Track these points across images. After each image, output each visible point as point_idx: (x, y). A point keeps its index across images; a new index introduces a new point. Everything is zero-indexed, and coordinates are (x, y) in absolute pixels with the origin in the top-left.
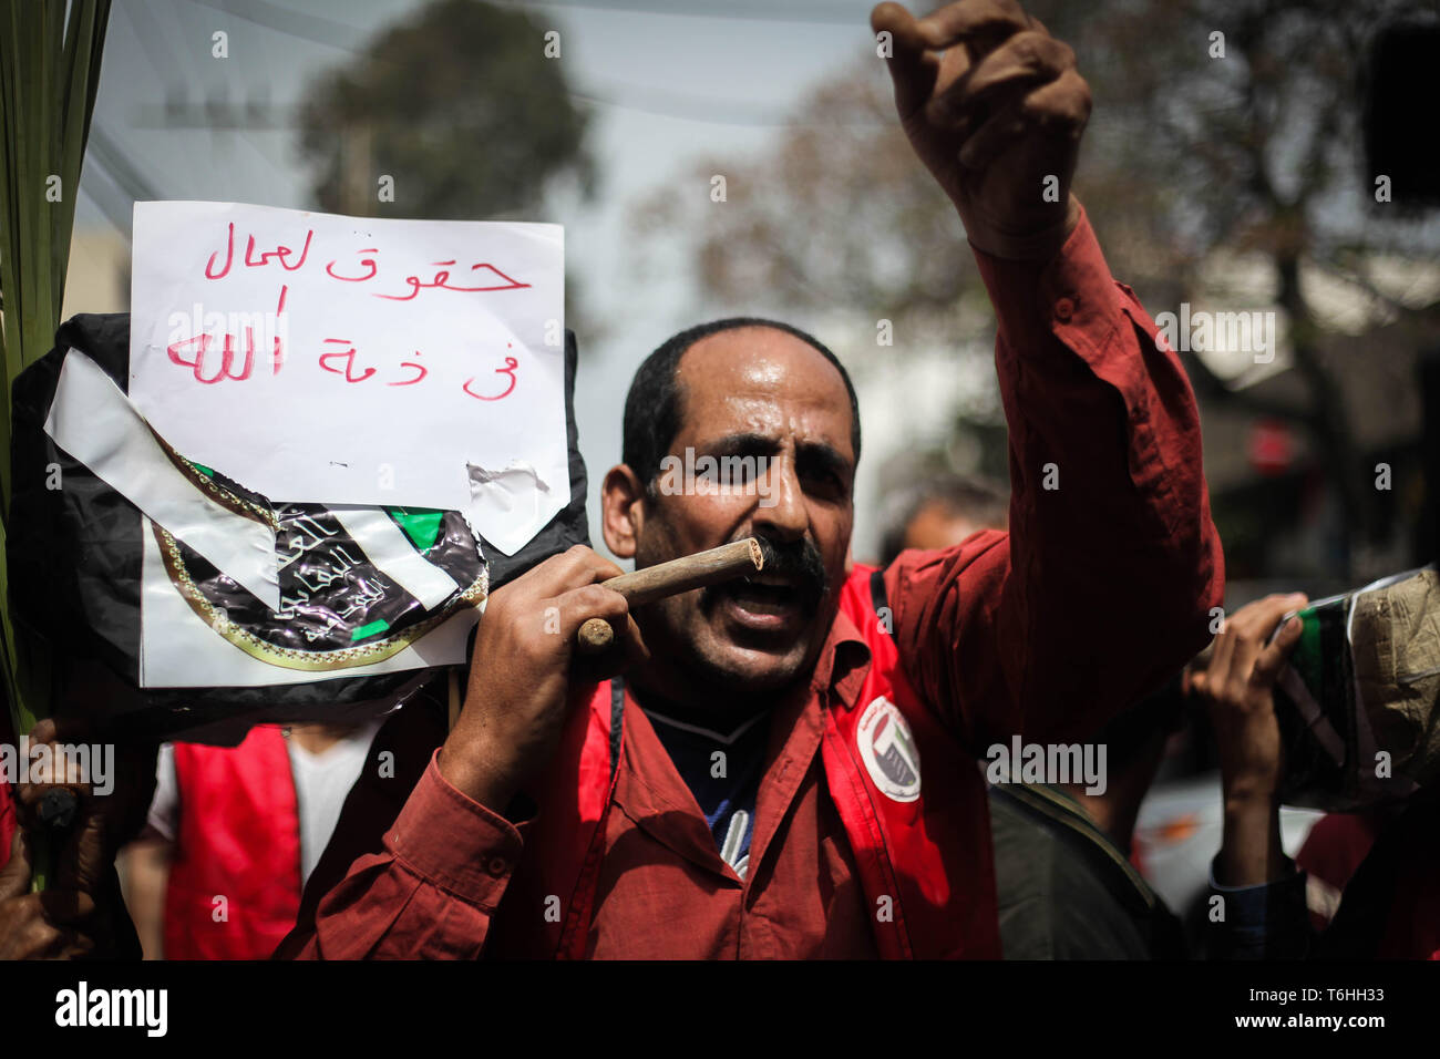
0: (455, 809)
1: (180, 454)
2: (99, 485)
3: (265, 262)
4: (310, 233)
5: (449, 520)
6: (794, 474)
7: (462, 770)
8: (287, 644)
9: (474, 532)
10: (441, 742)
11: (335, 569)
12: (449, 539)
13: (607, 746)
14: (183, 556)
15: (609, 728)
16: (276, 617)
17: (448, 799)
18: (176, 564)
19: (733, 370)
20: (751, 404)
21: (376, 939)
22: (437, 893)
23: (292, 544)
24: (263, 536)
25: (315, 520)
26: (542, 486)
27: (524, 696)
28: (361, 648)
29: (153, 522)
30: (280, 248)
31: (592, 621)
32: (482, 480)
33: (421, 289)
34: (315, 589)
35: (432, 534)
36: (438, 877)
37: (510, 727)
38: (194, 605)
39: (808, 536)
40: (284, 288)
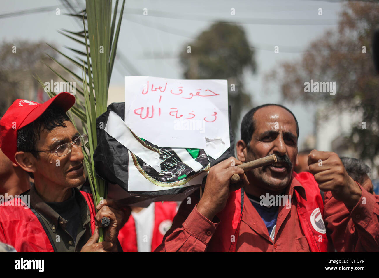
0: (200, 218)
1: (137, 135)
2: (118, 143)
3: (156, 90)
4: (167, 83)
5: (201, 151)
6: (283, 140)
7: (202, 209)
8: (163, 181)
9: (207, 154)
10: (198, 202)
11: (174, 163)
12: (201, 156)
13: (240, 206)
14: (138, 160)
15: (240, 201)
16: (160, 175)
17: (199, 216)
18: (136, 162)
19: (267, 115)
20: (271, 123)
21: (179, 248)
22: (194, 238)
23: (164, 157)
24: (157, 155)
25: (169, 151)
26: (223, 143)
27: (218, 192)
28: (180, 181)
29: (131, 152)
30: (160, 87)
31: (235, 175)
32: (209, 142)
33: (193, 96)
34: (169, 168)
35: (197, 154)
36: (195, 234)
37: (215, 199)
38: (141, 172)
39: (286, 154)
40: (161, 96)
